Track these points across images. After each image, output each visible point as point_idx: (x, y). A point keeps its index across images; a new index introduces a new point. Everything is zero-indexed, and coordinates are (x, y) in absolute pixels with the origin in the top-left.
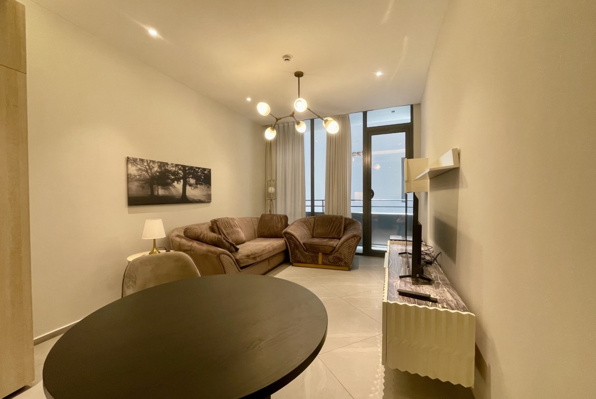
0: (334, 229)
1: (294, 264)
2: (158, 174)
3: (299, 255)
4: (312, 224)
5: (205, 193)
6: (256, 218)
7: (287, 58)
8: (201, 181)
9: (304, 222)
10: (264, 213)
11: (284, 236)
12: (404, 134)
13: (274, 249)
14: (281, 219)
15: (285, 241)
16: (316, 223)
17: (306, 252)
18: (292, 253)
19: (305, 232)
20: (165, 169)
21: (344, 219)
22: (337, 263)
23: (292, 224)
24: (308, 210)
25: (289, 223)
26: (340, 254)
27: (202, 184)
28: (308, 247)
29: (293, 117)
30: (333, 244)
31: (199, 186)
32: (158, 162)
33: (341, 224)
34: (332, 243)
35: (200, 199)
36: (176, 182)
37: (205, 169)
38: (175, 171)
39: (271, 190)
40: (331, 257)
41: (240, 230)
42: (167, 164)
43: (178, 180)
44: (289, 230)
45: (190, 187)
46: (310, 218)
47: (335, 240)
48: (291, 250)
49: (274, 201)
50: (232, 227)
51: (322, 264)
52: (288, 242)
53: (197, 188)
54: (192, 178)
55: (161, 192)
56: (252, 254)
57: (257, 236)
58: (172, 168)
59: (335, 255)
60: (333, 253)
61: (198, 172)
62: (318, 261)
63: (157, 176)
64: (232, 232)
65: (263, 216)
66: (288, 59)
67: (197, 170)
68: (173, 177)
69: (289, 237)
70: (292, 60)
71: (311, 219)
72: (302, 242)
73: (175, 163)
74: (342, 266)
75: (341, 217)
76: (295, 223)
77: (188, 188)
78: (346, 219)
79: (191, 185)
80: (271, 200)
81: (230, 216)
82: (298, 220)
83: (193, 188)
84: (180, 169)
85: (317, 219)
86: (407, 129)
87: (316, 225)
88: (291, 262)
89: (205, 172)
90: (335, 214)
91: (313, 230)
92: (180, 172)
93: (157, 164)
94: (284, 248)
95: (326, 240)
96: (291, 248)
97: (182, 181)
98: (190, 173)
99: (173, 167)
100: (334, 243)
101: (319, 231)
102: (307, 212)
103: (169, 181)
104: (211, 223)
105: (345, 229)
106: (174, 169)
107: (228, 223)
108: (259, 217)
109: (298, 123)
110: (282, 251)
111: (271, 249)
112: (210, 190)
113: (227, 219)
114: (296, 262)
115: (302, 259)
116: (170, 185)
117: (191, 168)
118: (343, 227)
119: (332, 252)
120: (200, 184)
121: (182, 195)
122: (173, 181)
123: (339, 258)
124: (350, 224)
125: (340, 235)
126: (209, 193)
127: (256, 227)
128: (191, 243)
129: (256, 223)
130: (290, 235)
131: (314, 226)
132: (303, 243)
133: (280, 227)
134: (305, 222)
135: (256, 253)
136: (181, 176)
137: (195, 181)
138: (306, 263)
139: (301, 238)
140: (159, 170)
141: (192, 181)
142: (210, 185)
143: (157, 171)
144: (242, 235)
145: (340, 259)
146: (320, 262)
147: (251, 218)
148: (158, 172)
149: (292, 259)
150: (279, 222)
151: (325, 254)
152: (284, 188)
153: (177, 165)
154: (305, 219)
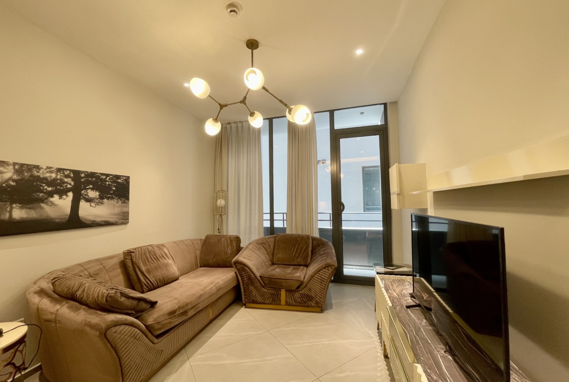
0: (300, 253)
1: (247, 305)
2: (13, 184)
3: (254, 292)
4: (272, 246)
5: (117, 210)
6: (198, 240)
7: (233, 9)
8: (111, 194)
9: (261, 243)
10: (210, 233)
11: (233, 266)
12: (377, 137)
13: (219, 290)
14: (231, 241)
15: (236, 273)
16: (276, 245)
17: (264, 287)
18: (244, 290)
19: (263, 258)
20: (32, 176)
21: (311, 239)
22: (305, 303)
23: (247, 247)
24: (267, 224)
25: (242, 245)
26: (310, 290)
27: (113, 198)
28: (266, 282)
29: (245, 104)
30: (299, 277)
31: (105, 200)
32: (15, 164)
33: (308, 246)
34: (298, 274)
35: (106, 220)
36: (56, 197)
37: (118, 177)
38: (55, 179)
39: (221, 202)
40: (297, 295)
41: (170, 261)
42: (38, 167)
43: (62, 193)
44: (242, 257)
45: (88, 204)
46: (269, 238)
47: (302, 267)
48: (244, 286)
49: (224, 217)
50: (157, 259)
51: (286, 305)
52: (240, 275)
53: (102, 203)
54: (92, 189)
55: (18, 213)
56: (180, 308)
57: (199, 264)
58: (48, 175)
59: (302, 292)
60: (299, 289)
61: (105, 180)
62: (280, 301)
63: (11, 186)
64: (156, 268)
65: (208, 237)
66: (234, 11)
67: (104, 177)
68: (50, 189)
69: (241, 268)
70: (241, 13)
71: (271, 239)
72: (258, 275)
73: (56, 165)
74: (312, 306)
75: (308, 237)
76: (250, 247)
77: (83, 205)
78: (314, 239)
79: (89, 200)
80: (221, 215)
81: (155, 241)
82: (254, 241)
83: (93, 204)
84: (67, 176)
85: (278, 240)
86: (382, 131)
87: (276, 247)
88: (244, 302)
89: (119, 181)
90: (300, 233)
91: (273, 255)
92: (66, 180)
93: (11, 167)
94: (234, 284)
95: (289, 270)
96: (243, 283)
97: (71, 194)
98: (88, 183)
99: (51, 172)
100: (301, 274)
101: (280, 255)
102: (265, 228)
103: (41, 195)
104: (123, 256)
105: (313, 252)
106: (54, 175)
107: (151, 254)
108: (204, 238)
109: (252, 114)
110: (230, 289)
111: (214, 290)
112: (128, 207)
113: (150, 248)
114: (250, 302)
115: (259, 299)
116: (43, 202)
117: (92, 175)
118: (310, 249)
119: (298, 287)
120: (108, 199)
121: (70, 216)
122: (51, 194)
123: (308, 295)
124: (319, 246)
125: (307, 261)
126: (125, 210)
127: (198, 252)
128: (58, 307)
129: (199, 246)
130: (242, 266)
131: (274, 249)
132: (260, 277)
133: (229, 252)
134: (263, 243)
135: (187, 304)
136: (69, 186)
137: (98, 193)
138: (264, 303)
139: (257, 269)
140: (15, 177)
141: (93, 194)
142: (128, 199)
143: (11, 179)
144: (174, 269)
145: (310, 298)
146: (283, 301)
147: (192, 241)
148: (14, 181)
149: (245, 298)
150: (228, 246)
151: (289, 291)
152: (236, 200)
153: (59, 170)
154: (262, 239)
